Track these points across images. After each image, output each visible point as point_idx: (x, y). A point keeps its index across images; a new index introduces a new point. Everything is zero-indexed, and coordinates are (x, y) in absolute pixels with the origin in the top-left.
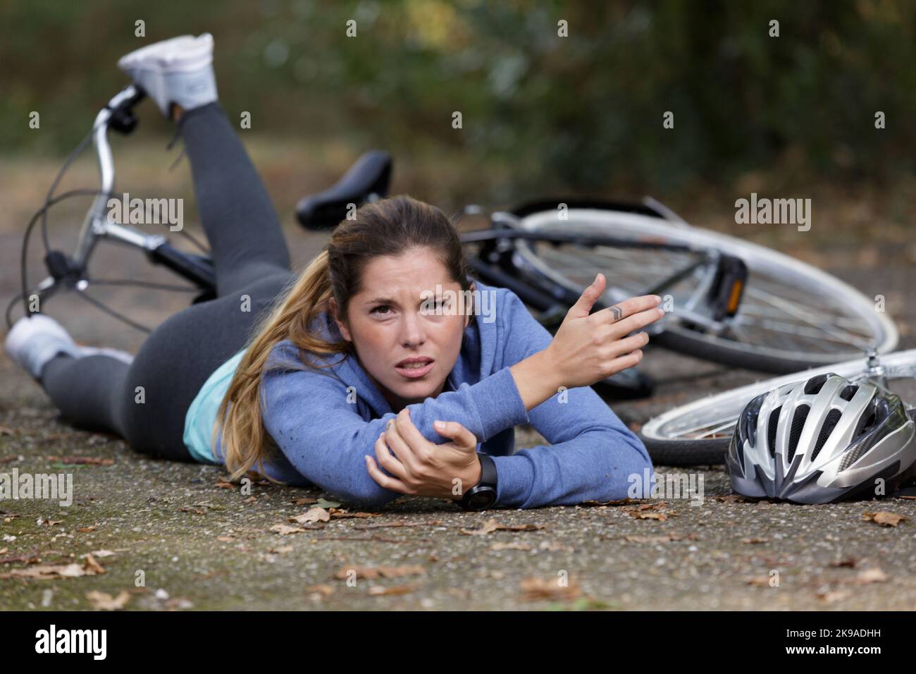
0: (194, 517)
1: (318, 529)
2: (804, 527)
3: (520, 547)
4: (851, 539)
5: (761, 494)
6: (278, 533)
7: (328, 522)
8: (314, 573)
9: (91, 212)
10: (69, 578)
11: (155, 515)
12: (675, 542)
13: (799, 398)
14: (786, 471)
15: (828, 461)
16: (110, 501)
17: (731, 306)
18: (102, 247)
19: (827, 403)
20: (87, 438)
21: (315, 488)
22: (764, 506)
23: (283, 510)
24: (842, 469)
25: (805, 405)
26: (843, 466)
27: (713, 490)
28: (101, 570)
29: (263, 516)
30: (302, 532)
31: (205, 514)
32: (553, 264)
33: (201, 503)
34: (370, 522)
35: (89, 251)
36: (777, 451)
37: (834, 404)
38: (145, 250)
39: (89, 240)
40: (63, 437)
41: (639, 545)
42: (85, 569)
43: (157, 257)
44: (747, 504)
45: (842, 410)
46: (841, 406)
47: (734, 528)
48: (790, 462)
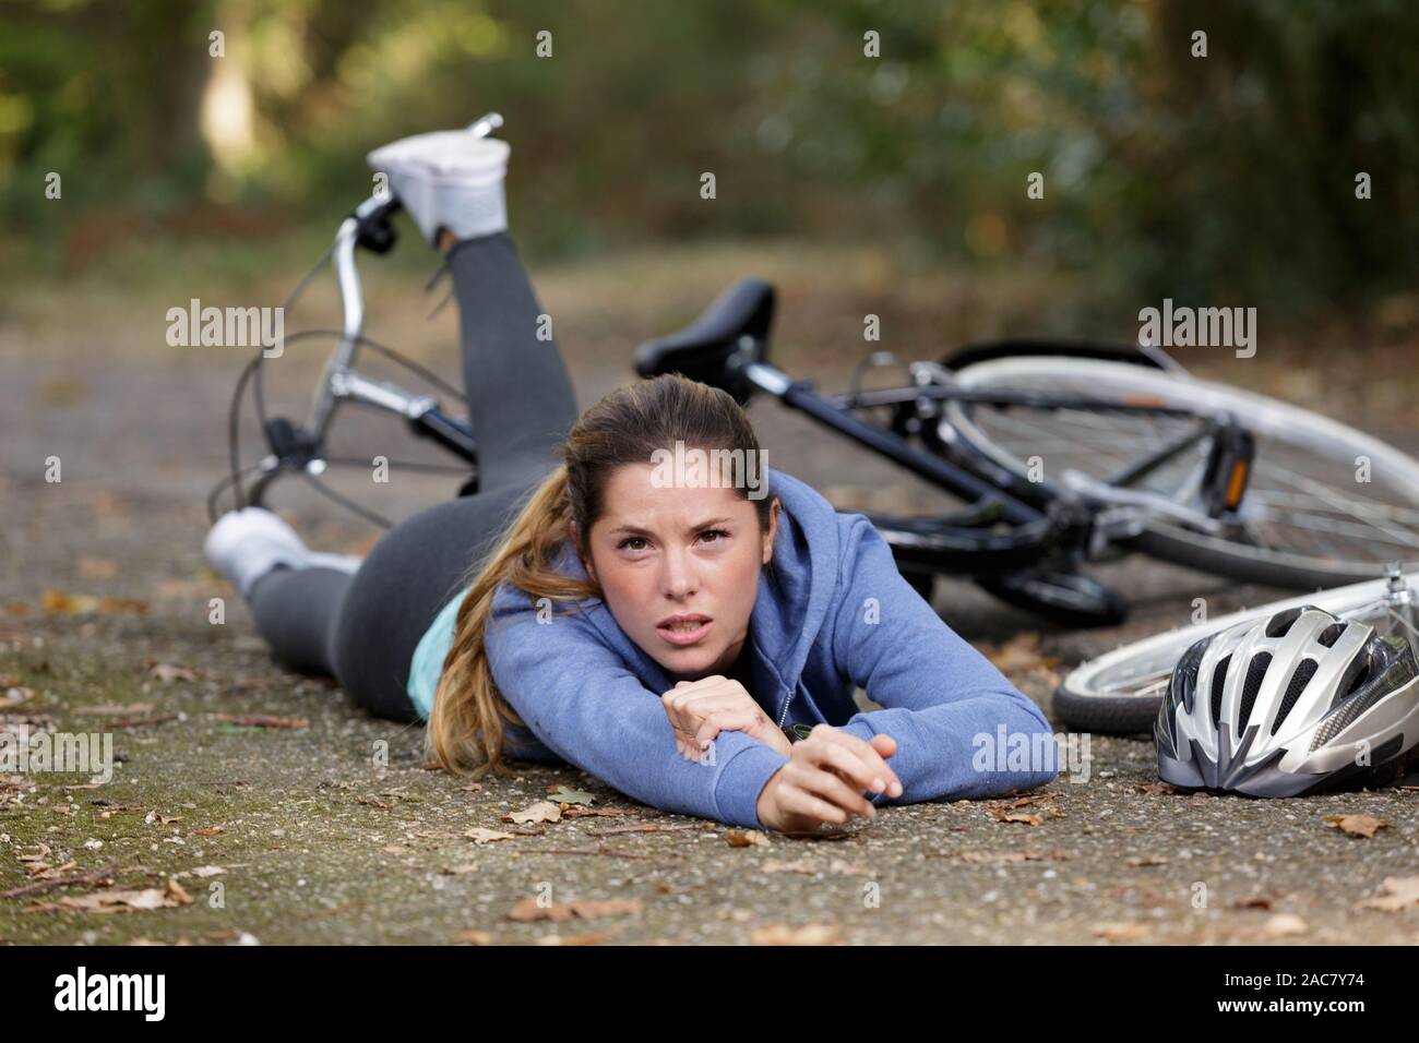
0: (372, 812)
1: (534, 835)
2: (1233, 838)
3: (802, 869)
4: (1293, 859)
5: (1198, 783)
6: (473, 840)
7: (559, 822)
8: (483, 908)
9: (330, 363)
10: (137, 911)
11: (319, 809)
12: (1031, 863)
13: (1256, 644)
14: (1235, 748)
15: (1297, 733)
16: (265, 787)
17: (1232, 496)
18: (346, 411)
19: (1297, 649)
20: (295, 685)
21: (568, 767)
22: (1199, 800)
23: (505, 803)
24: (1315, 747)
25: (1265, 653)
26: (1317, 743)
27: (1142, 773)
28: (188, 898)
29: (471, 812)
30: (509, 839)
31: (390, 809)
32: (995, 435)
33: (392, 792)
34: (617, 823)
35: (328, 419)
36: (1222, 719)
37: (1307, 651)
38: (404, 417)
39: (328, 404)
40: (261, 683)
41: (976, 867)
42: (166, 896)
43: (422, 427)
44: (1178, 797)
45: (1318, 660)
46: (1319, 654)
47: (1133, 838)
48: (1240, 736)
